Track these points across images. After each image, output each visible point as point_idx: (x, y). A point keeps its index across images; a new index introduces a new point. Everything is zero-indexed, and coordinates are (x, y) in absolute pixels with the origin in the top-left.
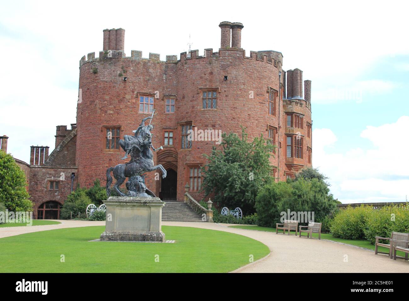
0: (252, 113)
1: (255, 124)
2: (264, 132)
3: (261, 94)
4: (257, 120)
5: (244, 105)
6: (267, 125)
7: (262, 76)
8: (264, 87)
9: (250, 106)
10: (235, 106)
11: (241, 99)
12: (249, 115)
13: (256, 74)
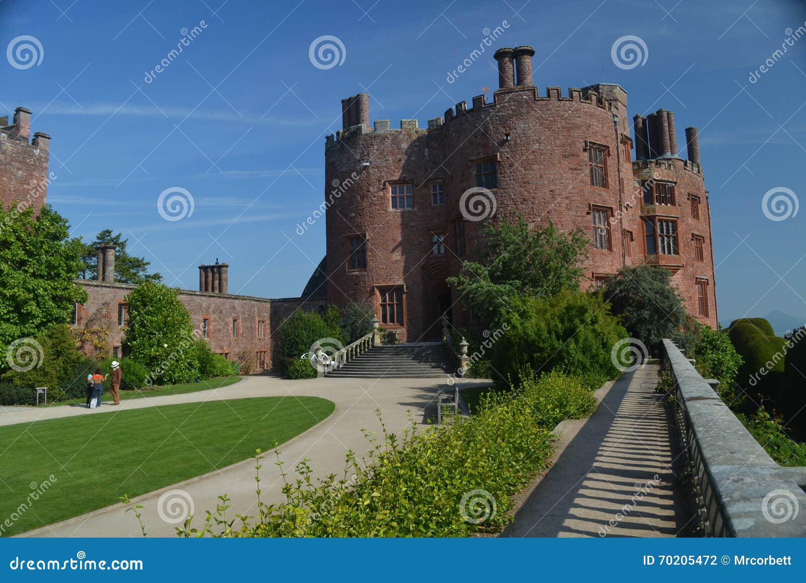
0: (558, 187)
1: (564, 205)
2: (584, 217)
3: (573, 155)
4: (567, 198)
5: (541, 177)
6: (589, 204)
7: (572, 126)
8: (577, 143)
9: (552, 176)
10: (525, 180)
11: (536, 167)
12: (551, 191)
13: (561, 122)
